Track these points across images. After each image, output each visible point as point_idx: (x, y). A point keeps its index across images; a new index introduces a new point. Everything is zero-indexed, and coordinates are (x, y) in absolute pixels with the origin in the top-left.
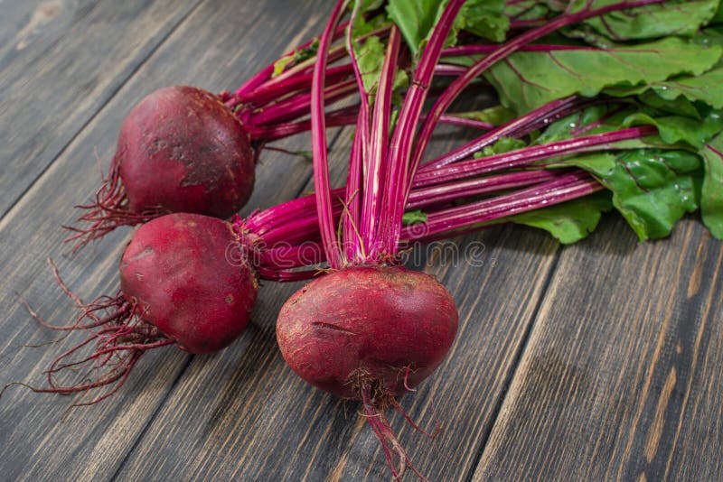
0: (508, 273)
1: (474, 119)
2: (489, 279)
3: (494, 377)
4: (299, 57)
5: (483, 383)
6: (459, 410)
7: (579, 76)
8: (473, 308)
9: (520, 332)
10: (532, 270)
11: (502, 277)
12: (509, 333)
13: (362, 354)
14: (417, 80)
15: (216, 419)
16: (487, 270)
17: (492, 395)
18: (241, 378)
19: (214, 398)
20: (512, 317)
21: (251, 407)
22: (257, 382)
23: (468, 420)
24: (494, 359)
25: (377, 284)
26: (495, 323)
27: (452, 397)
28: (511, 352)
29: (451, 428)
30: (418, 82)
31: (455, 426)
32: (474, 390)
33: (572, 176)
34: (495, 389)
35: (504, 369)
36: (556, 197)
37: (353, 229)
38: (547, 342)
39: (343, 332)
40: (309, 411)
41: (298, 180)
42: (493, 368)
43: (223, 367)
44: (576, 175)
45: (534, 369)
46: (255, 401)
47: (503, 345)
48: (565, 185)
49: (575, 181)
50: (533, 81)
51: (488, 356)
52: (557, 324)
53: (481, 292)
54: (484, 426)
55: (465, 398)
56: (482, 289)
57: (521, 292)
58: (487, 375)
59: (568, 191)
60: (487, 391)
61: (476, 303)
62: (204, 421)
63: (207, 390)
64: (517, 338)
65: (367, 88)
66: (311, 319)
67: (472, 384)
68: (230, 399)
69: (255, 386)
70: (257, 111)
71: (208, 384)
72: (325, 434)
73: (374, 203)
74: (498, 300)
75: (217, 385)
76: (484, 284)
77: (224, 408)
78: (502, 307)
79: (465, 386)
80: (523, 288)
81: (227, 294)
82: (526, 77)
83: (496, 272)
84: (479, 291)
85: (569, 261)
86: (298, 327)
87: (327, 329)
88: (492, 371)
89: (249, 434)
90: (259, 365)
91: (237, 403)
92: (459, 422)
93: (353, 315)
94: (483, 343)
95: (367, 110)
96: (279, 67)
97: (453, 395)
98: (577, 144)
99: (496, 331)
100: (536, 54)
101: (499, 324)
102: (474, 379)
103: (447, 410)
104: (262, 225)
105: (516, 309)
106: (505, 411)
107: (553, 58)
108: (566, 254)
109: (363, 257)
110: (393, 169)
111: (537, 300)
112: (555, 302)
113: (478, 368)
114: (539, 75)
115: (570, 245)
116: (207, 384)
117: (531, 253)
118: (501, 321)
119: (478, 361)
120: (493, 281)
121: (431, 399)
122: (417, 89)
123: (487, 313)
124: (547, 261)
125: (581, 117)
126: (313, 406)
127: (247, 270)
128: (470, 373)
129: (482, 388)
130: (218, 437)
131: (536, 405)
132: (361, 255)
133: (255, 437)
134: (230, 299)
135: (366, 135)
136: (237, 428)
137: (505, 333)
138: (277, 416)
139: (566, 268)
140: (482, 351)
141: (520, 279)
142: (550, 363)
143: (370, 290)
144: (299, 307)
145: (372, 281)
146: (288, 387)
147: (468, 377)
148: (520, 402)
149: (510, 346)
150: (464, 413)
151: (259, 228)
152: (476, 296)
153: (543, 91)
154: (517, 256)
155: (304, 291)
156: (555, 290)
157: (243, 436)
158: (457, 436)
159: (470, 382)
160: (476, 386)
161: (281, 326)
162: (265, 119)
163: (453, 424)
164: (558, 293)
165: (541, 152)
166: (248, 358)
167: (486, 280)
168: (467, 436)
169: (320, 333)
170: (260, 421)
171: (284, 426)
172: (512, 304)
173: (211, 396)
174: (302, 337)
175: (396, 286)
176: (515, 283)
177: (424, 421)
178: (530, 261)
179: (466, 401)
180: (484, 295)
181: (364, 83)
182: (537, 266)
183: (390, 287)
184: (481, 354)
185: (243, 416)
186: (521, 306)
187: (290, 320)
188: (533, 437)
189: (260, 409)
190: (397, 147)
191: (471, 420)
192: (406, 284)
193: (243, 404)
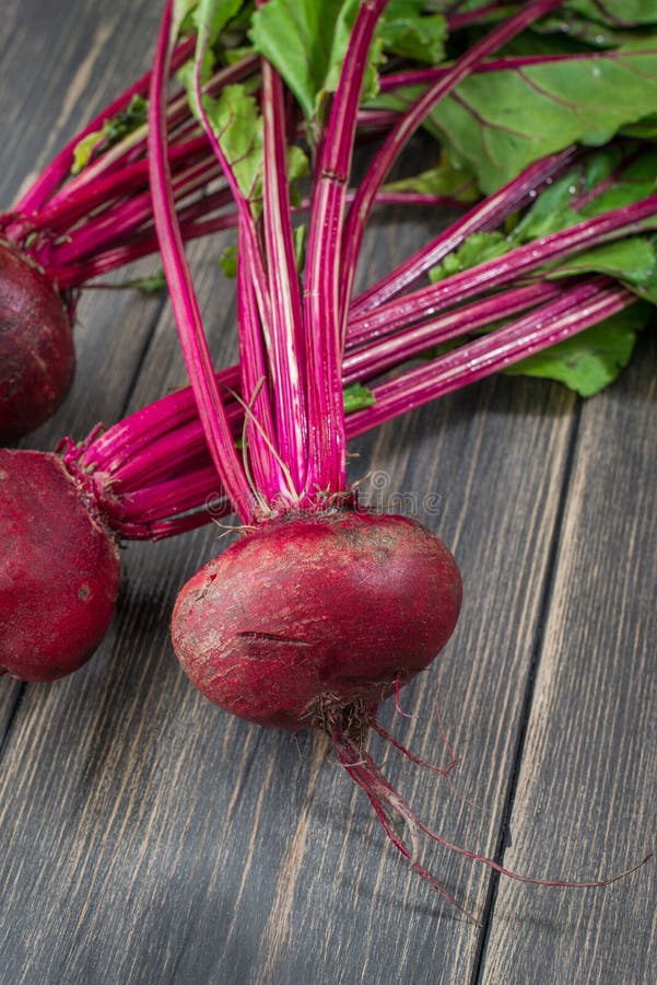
0: (504, 455)
1: (406, 192)
2: (476, 472)
3: (513, 642)
4: (114, 133)
5: (499, 655)
6: (469, 707)
7: (574, 107)
8: (460, 525)
9: (540, 558)
10: (541, 445)
11: (495, 463)
12: (524, 563)
13: (325, 673)
14: (328, 171)
15: (87, 780)
16: (470, 456)
17: (515, 675)
18: (114, 702)
19: (78, 743)
20: (524, 533)
21: (141, 751)
22: (140, 706)
23: (487, 723)
24: (509, 611)
25: (335, 559)
26: (499, 548)
27: (455, 687)
28: (532, 594)
29: (462, 741)
30: (331, 174)
31: (468, 736)
32: (487, 671)
33: (589, 287)
34: (519, 663)
35: (526, 626)
36: (568, 327)
37: (267, 448)
38: (586, 570)
39: (291, 643)
40: (234, 744)
41: (136, 332)
42: (510, 627)
43: (80, 687)
44: (594, 284)
45: (575, 618)
46: (144, 740)
47: (519, 584)
48: (580, 304)
49: (594, 295)
50: (499, 121)
51: (498, 606)
52: (596, 535)
53: (467, 495)
54: (513, 730)
55: (475, 685)
56: (468, 490)
57: (530, 487)
58: (502, 642)
59: (586, 312)
60: (507, 669)
61: (463, 515)
62: (69, 786)
63: (63, 731)
64: (538, 569)
65: (245, 190)
66: (233, 627)
67: (481, 660)
68: (103, 742)
69: (138, 713)
70: (61, 240)
71: (62, 720)
72: (267, 781)
73: (296, 401)
74: (497, 505)
75: (77, 722)
76: (470, 482)
77: (97, 758)
78: (506, 518)
79: (470, 663)
80: (533, 478)
81: (78, 586)
82: (486, 117)
83: (485, 455)
84: (464, 495)
85: (596, 422)
86: (212, 641)
87: (264, 642)
88: (509, 632)
89: (146, 799)
90: (138, 677)
91: (117, 747)
92: (473, 728)
93: (303, 615)
94: (487, 585)
95: (254, 231)
96: (82, 153)
97: (456, 682)
98: (591, 231)
99: (503, 560)
100: (497, 75)
101: (505, 548)
102: (483, 649)
103: (450, 710)
104: (113, 455)
105: (527, 518)
106: (541, 699)
107: (525, 78)
108: (589, 410)
109: (295, 498)
110: (316, 335)
111: (557, 496)
112: (586, 497)
113: (486, 631)
114: (508, 112)
115: (593, 396)
116: (60, 722)
117: (534, 416)
118: (507, 542)
119: (484, 617)
120: (482, 473)
121: (421, 695)
122: (331, 187)
123: (484, 533)
124: (562, 427)
125: (584, 174)
126: (238, 734)
127: (102, 535)
128: (475, 642)
129: (498, 665)
130: (97, 812)
131: (587, 679)
132: (290, 495)
133: (157, 801)
134: (85, 592)
135: (258, 277)
136: (126, 790)
137: (518, 563)
138: (185, 760)
139: (594, 434)
140: (487, 600)
141: (524, 464)
142: (596, 604)
143: (326, 570)
144: (210, 605)
145: (326, 553)
146: (191, 708)
147: (473, 649)
148: (561, 679)
149: (530, 583)
150: (478, 713)
151: (109, 459)
152: (461, 504)
153: (518, 141)
154: (514, 423)
155: (213, 577)
156: (583, 477)
157: (138, 803)
158: (474, 754)
159: (477, 657)
160: (489, 662)
161: (181, 636)
162: (77, 252)
163: (463, 735)
164: (589, 481)
165: (536, 254)
166: (118, 664)
167: (471, 474)
168: (490, 751)
169: (253, 650)
170: (158, 775)
171: (200, 776)
172: (520, 511)
173: (72, 742)
174: (223, 656)
175: (365, 555)
176: (518, 472)
177: (418, 736)
178: (535, 430)
179: (477, 690)
180: (474, 499)
181: (239, 181)
182: (547, 436)
183: (356, 559)
184: (486, 606)
185: (130, 768)
186: (534, 514)
187: (197, 627)
188: (592, 735)
189: (154, 753)
190: (315, 294)
191: (491, 723)
192: (379, 549)
193: (126, 748)
